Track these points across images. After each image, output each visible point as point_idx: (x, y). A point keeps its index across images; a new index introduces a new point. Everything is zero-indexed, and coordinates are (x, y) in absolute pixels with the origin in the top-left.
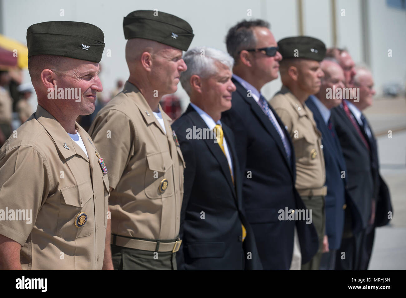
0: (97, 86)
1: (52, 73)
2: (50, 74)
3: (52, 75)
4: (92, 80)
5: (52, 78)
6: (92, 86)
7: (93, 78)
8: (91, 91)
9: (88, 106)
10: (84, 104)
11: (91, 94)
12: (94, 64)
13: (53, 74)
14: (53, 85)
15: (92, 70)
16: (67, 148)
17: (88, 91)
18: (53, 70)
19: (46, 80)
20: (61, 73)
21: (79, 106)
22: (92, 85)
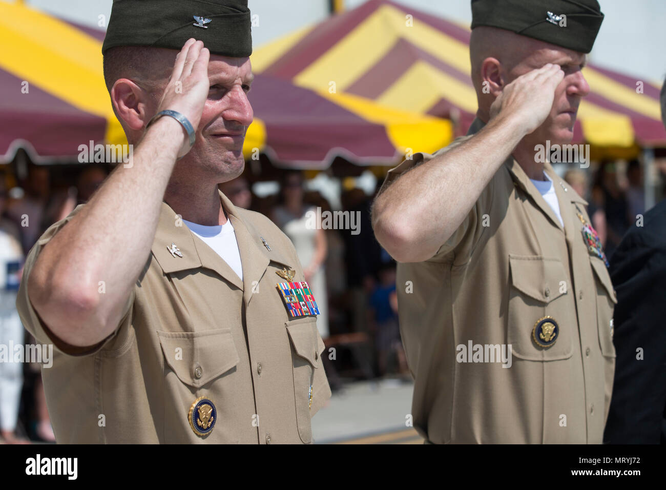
0: (238, 111)
1: (132, 86)
2: (129, 89)
3: (135, 93)
4: (226, 99)
5: (137, 97)
6: (225, 112)
7: (229, 94)
8: (223, 123)
9: (220, 157)
10: (209, 154)
11: (224, 130)
12: (225, 61)
13: (136, 89)
14: (138, 114)
15: (223, 75)
16: (178, 253)
17: (215, 124)
18: (135, 79)
19: (122, 103)
20: (151, 85)
21: (198, 161)
22: (225, 110)
